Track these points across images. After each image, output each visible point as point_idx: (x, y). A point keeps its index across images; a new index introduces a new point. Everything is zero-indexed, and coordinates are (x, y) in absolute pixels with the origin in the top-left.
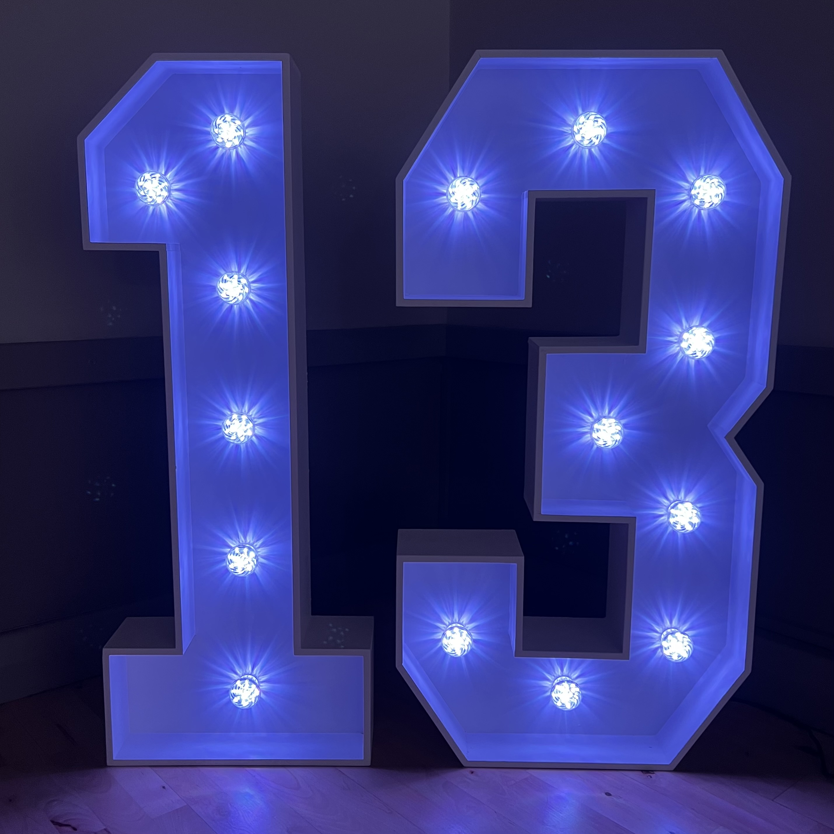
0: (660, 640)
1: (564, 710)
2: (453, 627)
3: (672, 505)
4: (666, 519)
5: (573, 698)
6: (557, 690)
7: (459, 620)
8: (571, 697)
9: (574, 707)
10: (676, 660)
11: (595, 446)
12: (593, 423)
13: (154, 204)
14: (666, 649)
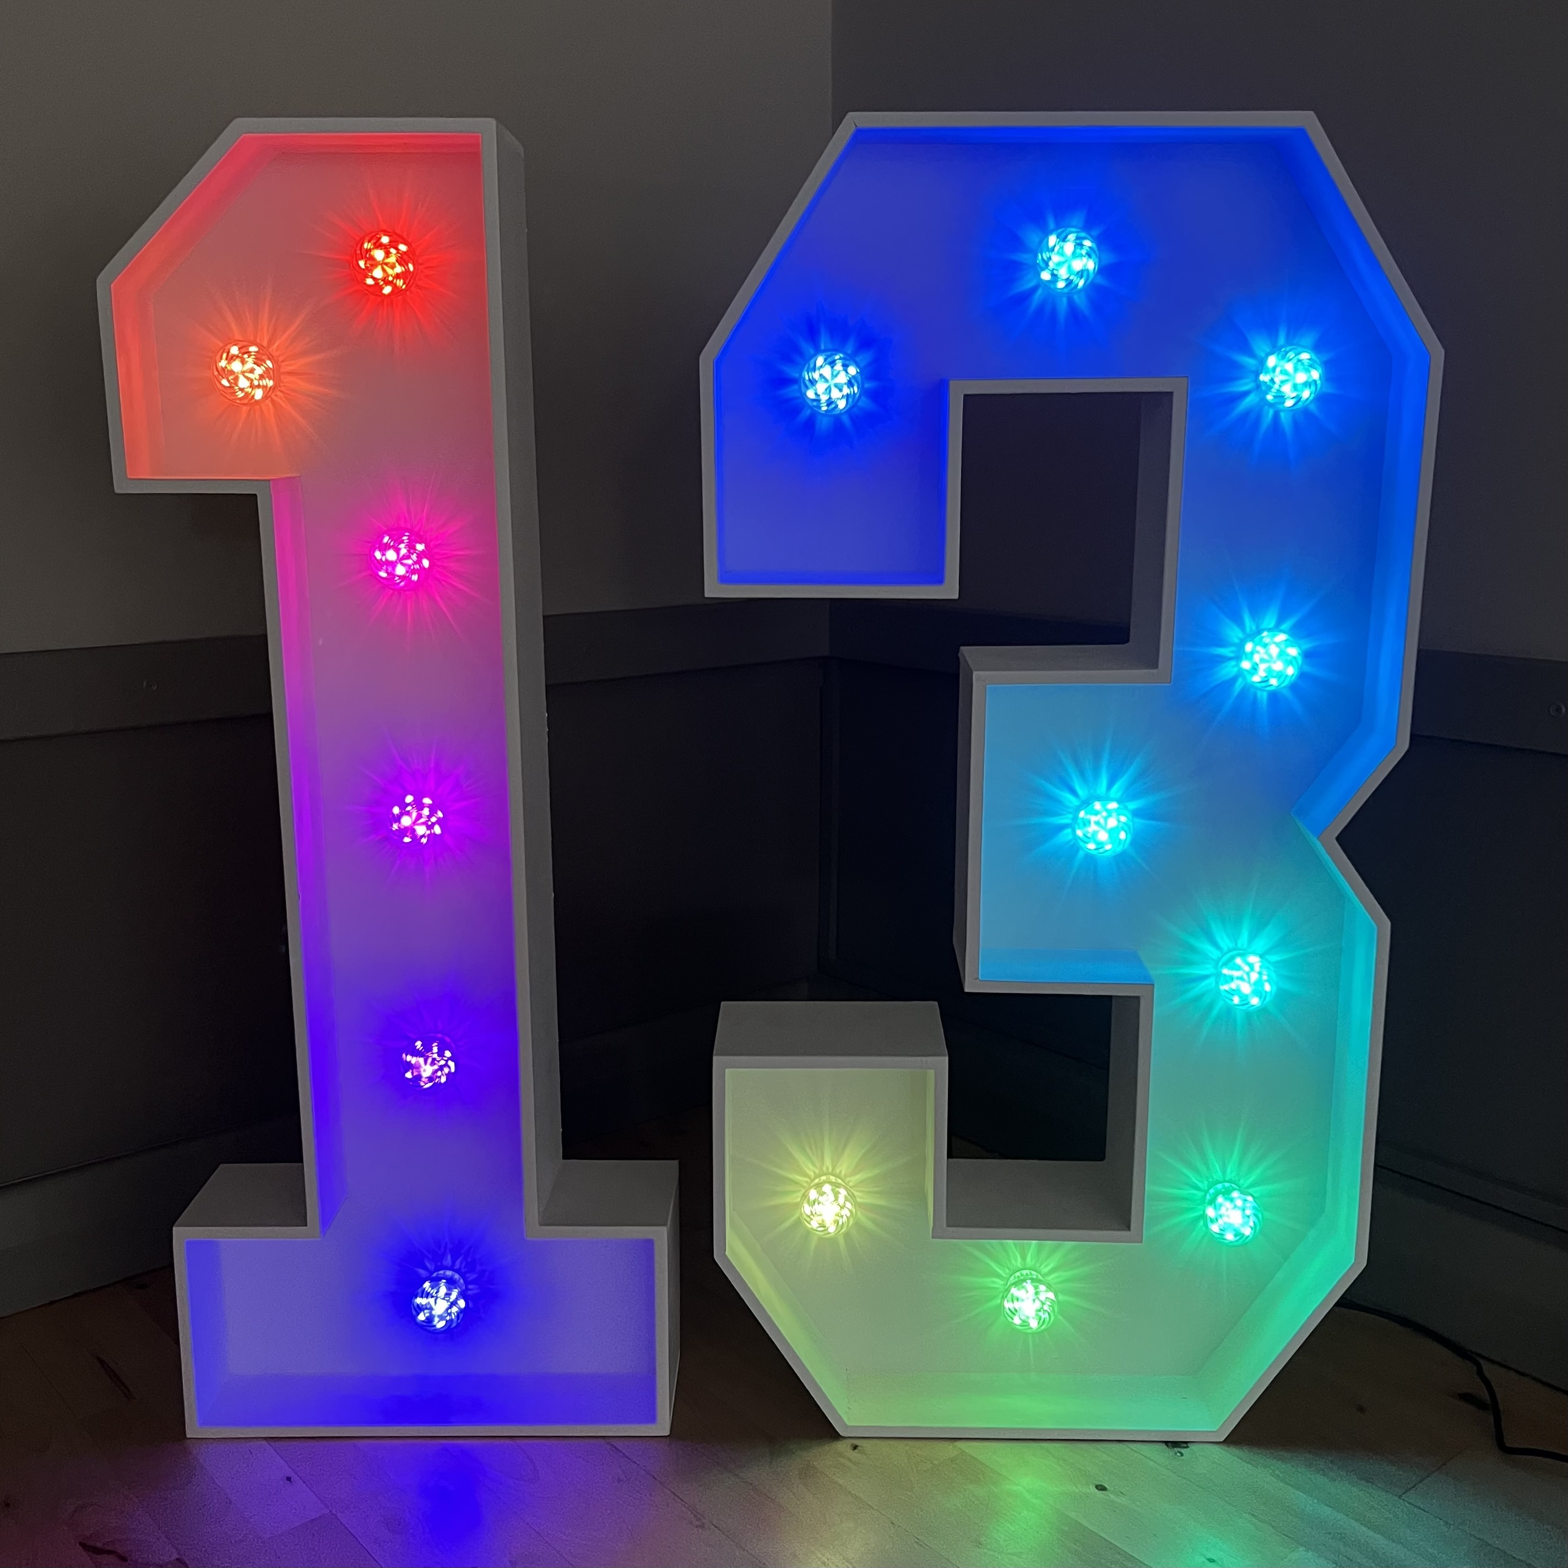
0: (1204, 1203)
1: (1024, 1331)
2: (821, 1183)
3: (1224, 959)
4: (1213, 985)
5: (1042, 1310)
6: (1012, 1295)
7: (834, 1169)
8: (1039, 1308)
9: (1043, 1327)
10: (1232, 1242)
11: (1081, 854)
12: (1078, 809)
13: (248, 402)
14: (1212, 1221)
